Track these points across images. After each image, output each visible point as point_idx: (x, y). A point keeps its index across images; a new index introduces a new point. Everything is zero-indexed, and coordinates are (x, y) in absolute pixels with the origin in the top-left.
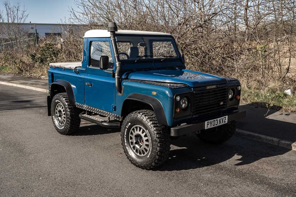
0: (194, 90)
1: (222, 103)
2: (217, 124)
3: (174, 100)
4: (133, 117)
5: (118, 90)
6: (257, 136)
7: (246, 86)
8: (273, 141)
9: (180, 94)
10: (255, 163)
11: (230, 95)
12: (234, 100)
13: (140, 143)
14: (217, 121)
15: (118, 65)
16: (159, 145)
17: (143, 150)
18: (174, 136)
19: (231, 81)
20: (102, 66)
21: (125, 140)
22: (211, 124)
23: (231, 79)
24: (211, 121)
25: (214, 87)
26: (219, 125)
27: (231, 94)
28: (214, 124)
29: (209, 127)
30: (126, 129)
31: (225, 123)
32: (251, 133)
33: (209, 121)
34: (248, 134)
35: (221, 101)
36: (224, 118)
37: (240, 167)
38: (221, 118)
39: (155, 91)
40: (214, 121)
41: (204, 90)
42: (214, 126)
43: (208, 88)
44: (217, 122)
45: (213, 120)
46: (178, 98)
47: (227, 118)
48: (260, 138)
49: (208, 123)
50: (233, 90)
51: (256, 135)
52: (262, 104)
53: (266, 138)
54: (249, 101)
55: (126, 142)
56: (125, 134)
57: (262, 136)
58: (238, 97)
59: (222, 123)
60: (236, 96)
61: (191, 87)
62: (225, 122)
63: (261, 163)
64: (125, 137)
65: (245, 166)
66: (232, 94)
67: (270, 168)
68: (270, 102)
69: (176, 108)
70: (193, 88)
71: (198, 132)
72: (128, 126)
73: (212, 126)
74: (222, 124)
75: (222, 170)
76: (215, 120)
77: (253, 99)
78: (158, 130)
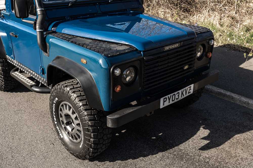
0: (144, 55)
1: (186, 67)
2: (178, 98)
3: (111, 75)
4: (59, 91)
5: (42, 49)
6: (229, 95)
7: (218, 23)
8: (248, 103)
9: (121, 65)
10: (226, 145)
11: (198, 53)
12: (204, 57)
13: (73, 124)
14: (178, 94)
15: (40, 12)
16: (92, 136)
17: (75, 135)
18: (112, 127)
19: (201, 33)
20: (18, 14)
21: (55, 118)
22: (169, 100)
23: (202, 31)
24: (169, 96)
25: (177, 45)
26: (180, 98)
27: (200, 52)
28: (173, 99)
29: (167, 104)
30: (54, 104)
31: (190, 94)
32: (222, 91)
33: (167, 97)
34: (218, 92)
35: (185, 64)
36: (189, 88)
37: (206, 154)
38: (185, 89)
39: (86, 57)
40: (175, 95)
41: (161, 53)
42: (173, 102)
43: (167, 48)
44: (178, 96)
45: (172, 94)
46: (118, 72)
47: (192, 88)
48: (233, 98)
49: (165, 100)
50: (204, 46)
51: (228, 93)
52: (235, 46)
53: (240, 99)
54: (221, 42)
55: (55, 120)
56: (54, 110)
57: (235, 96)
58: (209, 54)
59: (186, 94)
60: (207, 52)
61: (140, 51)
62: (190, 92)
63: (233, 144)
64: (54, 113)
65: (213, 152)
66: (202, 51)
67: (245, 156)
68: (245, 44)
69: (115, 86)
70: (143, 52)
71: (151, 113)
72: (55, 101)
73: (171, 102)
74: (185, 96)
75: (182, 160)
76: (176, 93)
77: (226, 40)
78: (91, 115)
